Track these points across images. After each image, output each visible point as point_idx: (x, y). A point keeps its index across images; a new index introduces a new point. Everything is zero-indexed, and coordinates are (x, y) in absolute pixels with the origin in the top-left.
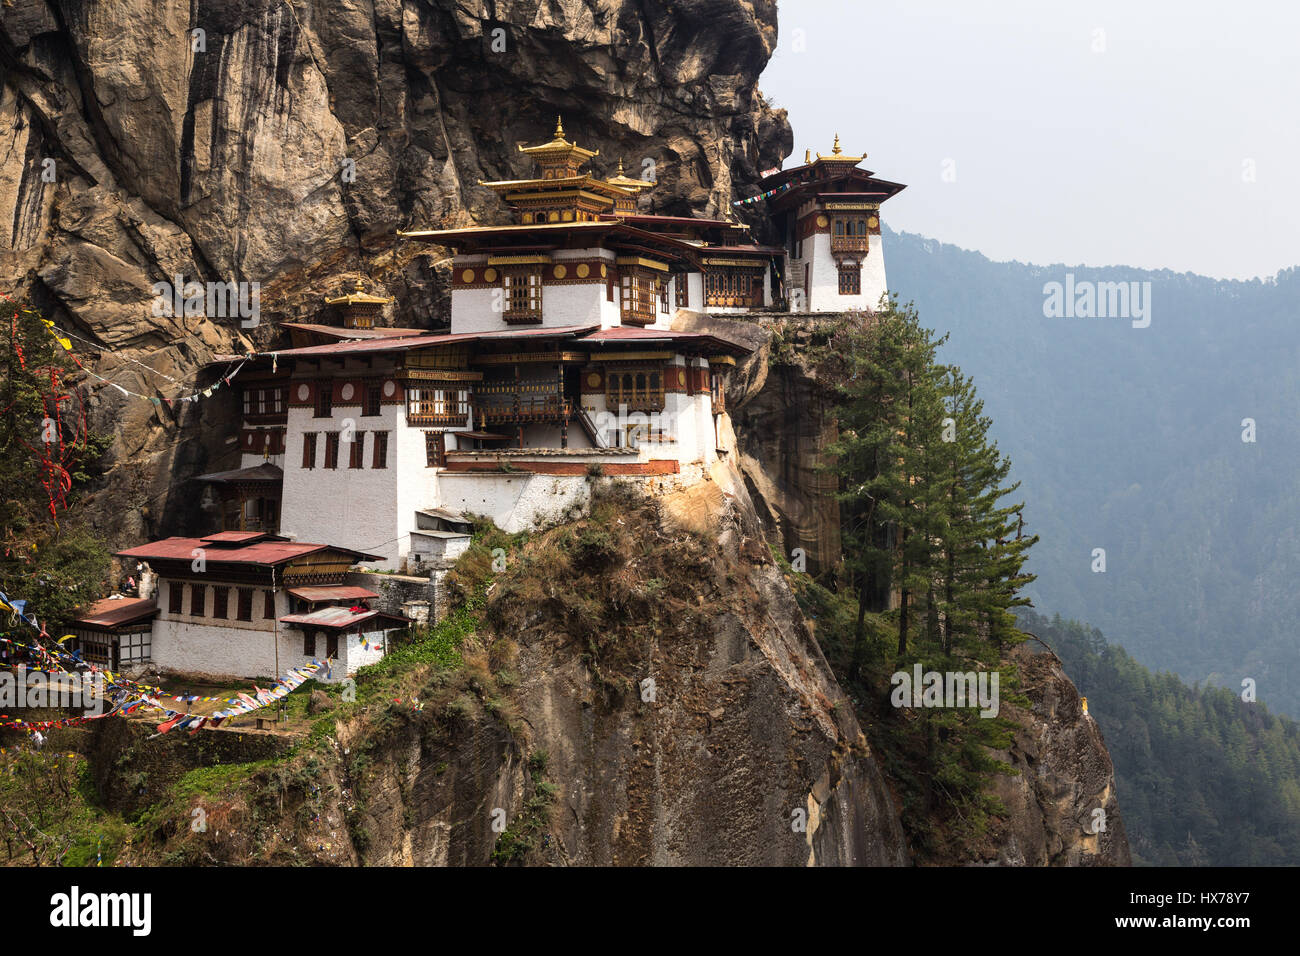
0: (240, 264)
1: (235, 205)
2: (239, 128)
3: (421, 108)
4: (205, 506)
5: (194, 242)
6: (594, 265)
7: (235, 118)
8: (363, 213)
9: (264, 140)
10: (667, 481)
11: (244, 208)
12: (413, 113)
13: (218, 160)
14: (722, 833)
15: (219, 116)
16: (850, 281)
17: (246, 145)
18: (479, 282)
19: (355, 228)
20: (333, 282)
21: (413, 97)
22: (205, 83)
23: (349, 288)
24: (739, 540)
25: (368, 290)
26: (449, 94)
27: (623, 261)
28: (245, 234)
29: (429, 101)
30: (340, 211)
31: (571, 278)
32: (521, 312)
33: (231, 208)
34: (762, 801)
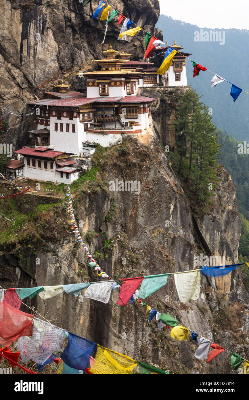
0: (35, 79)
1: (33, 65)
2: (33, 46)
3: (76, 38)
4: (30, 137)
5: (24, 74)
6: (121, 82)
7: (32, 43)
8: (63, 65)
9: (39, 49)
10: (139, 134)
11: (35, 65)
12: (74, 39)
13: (28, 53)
14: (152, 213)
15: (28, 43)
16: (178, 78)
17: (35, 50)
18: (93, 85)
19: (61, 68)
20: (56, 82)
21: (74, 35)
22: (25, 35)
23: (60, 83)
24: (155, 147)
25: (64, 83)
26: (82, 33)
27: (127, 80)
28: (36, 71)
29: (77, 36)
30: (57, 65)
31: (115, 85)
32: (104, 94)
33: (32, 65)
34: (161, 205)
